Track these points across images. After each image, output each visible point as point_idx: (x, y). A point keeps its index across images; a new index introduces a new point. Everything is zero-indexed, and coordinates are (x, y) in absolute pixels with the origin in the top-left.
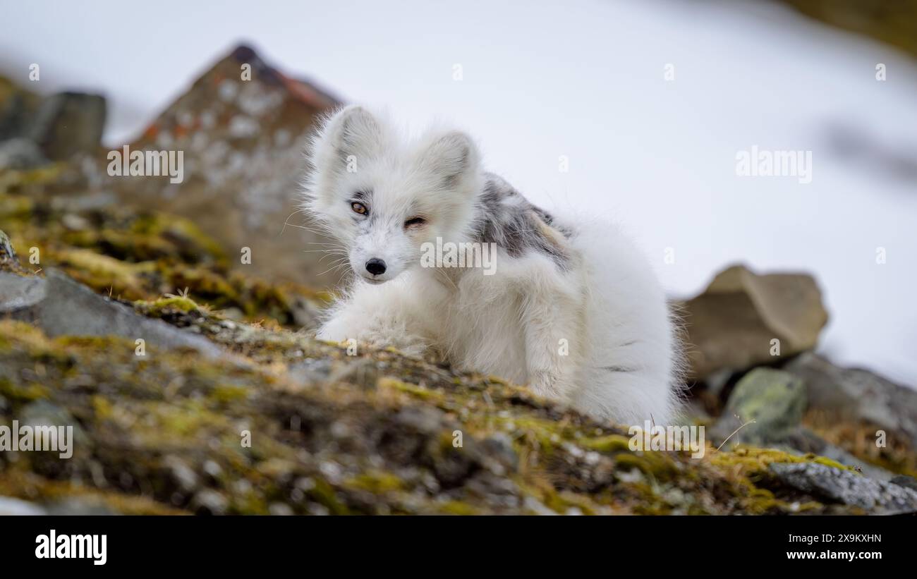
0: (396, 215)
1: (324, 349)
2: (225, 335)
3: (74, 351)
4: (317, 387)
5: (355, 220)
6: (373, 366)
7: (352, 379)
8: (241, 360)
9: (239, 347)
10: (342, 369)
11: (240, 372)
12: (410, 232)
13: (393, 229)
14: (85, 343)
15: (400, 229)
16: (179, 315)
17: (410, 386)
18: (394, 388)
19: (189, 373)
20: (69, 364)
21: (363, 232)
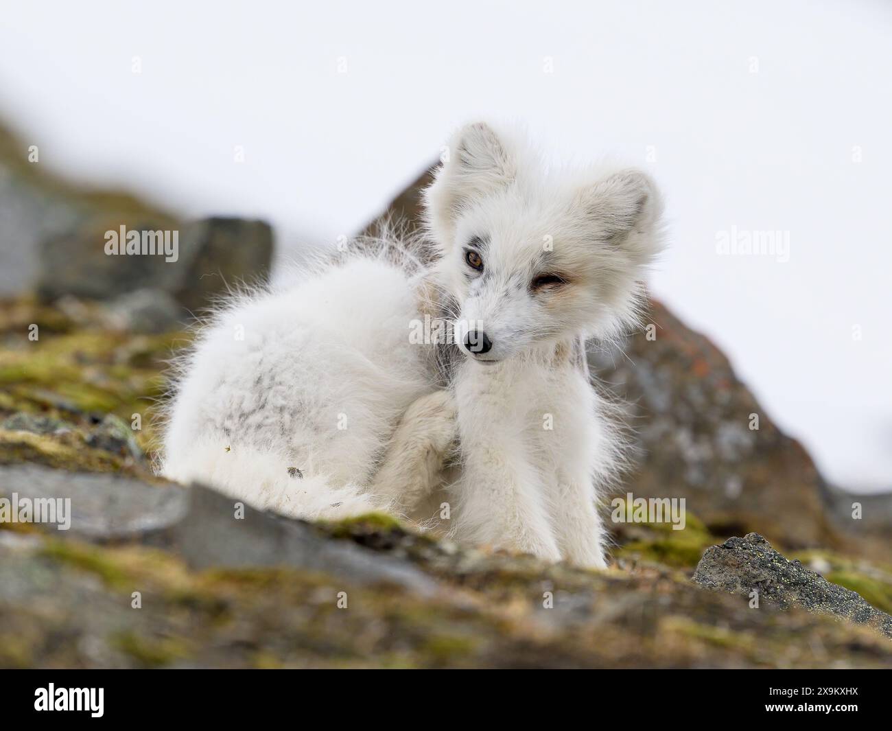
0: (519, 272)
1: (583, 580)
2: (441, 563)
3: (228, 591)
4: (572, 632)
5: (467, 275)
6: (651, 602)
7: (622, 621)
8: (465, 598)
9: (461, 580)
10: (608, 607)
11: (463, 615)
12: (540, 296)
13: (513, 292)
14: (243, 579)
15: (524, 292)
16: (375, 536)
17: (705, 631)
18: (681, 634)
19: (392, 620)
20: (219, 610)
21: (473, 293)
